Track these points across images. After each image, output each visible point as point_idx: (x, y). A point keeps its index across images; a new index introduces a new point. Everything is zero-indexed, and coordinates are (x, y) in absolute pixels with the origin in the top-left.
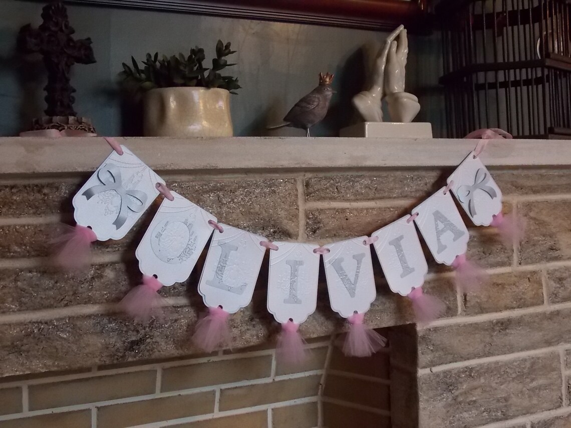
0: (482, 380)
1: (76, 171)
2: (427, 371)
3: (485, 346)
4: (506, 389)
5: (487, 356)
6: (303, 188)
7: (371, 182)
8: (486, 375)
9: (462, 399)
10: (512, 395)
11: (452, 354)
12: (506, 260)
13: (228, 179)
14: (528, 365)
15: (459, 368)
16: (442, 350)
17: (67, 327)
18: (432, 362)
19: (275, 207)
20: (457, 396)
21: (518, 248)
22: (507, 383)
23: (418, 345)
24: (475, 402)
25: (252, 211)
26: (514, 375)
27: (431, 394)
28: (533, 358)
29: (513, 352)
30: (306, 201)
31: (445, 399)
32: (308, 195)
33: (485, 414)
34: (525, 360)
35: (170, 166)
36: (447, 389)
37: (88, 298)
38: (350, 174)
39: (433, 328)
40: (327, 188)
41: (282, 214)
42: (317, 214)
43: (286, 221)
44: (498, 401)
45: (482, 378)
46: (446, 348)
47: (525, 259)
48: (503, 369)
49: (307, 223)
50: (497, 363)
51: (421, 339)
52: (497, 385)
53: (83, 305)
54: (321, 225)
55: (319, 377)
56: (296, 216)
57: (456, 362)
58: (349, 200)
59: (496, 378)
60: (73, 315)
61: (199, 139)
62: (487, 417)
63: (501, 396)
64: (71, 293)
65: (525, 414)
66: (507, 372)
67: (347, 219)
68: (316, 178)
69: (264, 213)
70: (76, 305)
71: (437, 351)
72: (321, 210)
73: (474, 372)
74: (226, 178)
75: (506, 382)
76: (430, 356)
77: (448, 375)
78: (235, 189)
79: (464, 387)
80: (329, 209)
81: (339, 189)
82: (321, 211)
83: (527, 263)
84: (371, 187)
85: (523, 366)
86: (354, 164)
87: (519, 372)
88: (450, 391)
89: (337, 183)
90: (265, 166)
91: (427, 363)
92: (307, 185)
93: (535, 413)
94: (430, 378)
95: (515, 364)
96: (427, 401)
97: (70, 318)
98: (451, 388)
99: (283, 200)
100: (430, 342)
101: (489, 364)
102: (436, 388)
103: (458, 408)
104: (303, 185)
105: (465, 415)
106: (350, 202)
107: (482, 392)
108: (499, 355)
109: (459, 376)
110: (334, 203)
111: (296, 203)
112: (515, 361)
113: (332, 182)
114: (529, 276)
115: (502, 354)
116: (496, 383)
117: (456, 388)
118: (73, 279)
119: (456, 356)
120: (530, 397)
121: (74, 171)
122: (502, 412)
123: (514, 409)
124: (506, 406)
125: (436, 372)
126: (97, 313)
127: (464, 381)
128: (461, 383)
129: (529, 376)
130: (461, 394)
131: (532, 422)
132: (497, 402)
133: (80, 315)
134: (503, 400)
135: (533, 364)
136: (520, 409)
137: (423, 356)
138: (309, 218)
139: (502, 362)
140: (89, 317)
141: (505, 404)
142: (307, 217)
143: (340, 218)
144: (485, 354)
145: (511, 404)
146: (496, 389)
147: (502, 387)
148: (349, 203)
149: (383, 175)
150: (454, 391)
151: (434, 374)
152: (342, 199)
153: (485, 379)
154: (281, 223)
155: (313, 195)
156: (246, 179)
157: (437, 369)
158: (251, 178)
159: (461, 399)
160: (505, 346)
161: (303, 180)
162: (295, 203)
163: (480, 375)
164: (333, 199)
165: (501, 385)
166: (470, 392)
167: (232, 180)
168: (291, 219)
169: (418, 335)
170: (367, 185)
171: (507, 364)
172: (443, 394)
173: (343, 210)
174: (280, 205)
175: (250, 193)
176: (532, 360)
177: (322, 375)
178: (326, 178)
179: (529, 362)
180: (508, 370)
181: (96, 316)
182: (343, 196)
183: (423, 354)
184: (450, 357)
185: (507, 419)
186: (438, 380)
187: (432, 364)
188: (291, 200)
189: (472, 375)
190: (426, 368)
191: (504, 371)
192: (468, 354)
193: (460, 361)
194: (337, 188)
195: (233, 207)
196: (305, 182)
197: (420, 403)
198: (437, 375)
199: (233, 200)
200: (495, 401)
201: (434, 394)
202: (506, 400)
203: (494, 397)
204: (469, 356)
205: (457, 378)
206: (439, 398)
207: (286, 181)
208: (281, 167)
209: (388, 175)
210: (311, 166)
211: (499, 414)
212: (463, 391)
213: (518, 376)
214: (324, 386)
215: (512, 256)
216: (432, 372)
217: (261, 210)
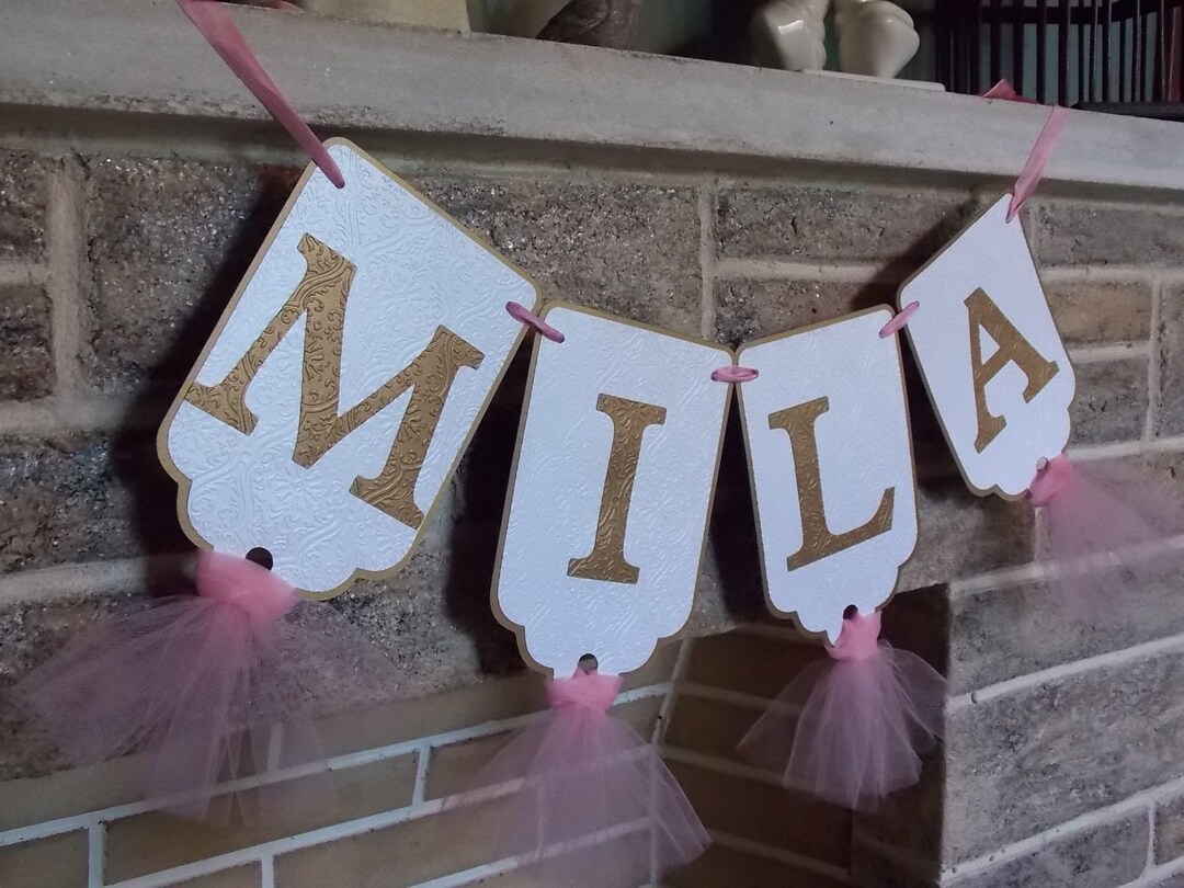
0: (1075, 716)
1: (45, 102)
2: (966, 700)
3: (1082, 633)
4: (1119, 732)
5: (1085, 658)
6: (713, 218)
7: (873, 213)
8: (1082, 702)
9: (1031, 764)
10: (1129, 746)
11: (1018, 657)
12: (1132, 424)
13: (519, 178)
14: (1160, 672)
15: (1030, 687)
16: (1001, 647)
17: (19, 640)
18: (977, 678)
19: (643, 269)
20: (1024, 758)
21: (1157, 397)
22: (1122, 717)
23: (952, 637)
24: (1056, 767)
25: (583, 275)
26: (1134, 699)
27: (972, 756)
28: (1169, 656)
29: (1132, 644)
30: (718, 254)
31: (999, 768)
32: (723, 237)
33: (1074, 794)
34: (1153, 662)
35: (363, 114)
36: (1005, 742)
37: (92, 540)
38: (824, 186)
39: (984, 593)
40: (771, 223)
41: (663, 287)
42: (744, 291)
43: (669, 310)
44: (1102, 762)
45: (1074, 710)
46: (1009, 642)
47: (1168, 424)
48: (1113, 686)
49: (719, 317)
50: (1102, 671)
51: (959, 624)
52: (1103, 724)
53: (73, 564)
54: (755, 324)
55: (657, 700)
56: (695, 295)
57: (1024, 674)
58: (822, 258)
59: (1100, 707)
60: (39, 599)
61: (450, 36)
62: (1079, 801)
63: (1109, 750)
64: (31, 527)
65: (1146, 787)
66: (1121, 692)
67: (814, 311)
68: (746, 190)
69: (615, 282)
70: (49, 565)
71: (989, 649)
72: (755, 282)
73: (1059, 696)
74: (512, 174)
75: (1118, 716)
76: (974, 663)
77: (1008, 707)
78: (538, 207)
79: (1039, 736)
80: (773, 281)
81: (798, 226)
82: (754, 285)
83: (1172, 433)
84: (872, 227)
85: (1151, 676)
86: (851, 154)
87: (1144, 691)
88: (1012, 746)
89: (795, 208)
90: (633, 142)
91: (968, 683)
92: (723, 210)
93: (1165, 782)
94: (972, 718)
95: (1136, 672)
96: (965, 774)
97: (26, 608)
98: (1013, 739)
99: (665, 247)
100: (978, 628)
101: (1090, 673)
102: (984, 741)
103: (1023, 786)
104: (713, 210)
105: (1036, 800)
106: (821, 264)
107: (1071, 744)
108: (1107, 652)
109: (1029, 710)
110: (782, 264)
111: (696, 259)
112: (1135, 665)
113: (783, 204)
114: (1172, 464)
115: (1113, 650)
116: (1101, 720)
117: (1023, 739)
118: (36, 480)
119: (1026, 661)
120: (1158, 746)
121: (35, 102)
122: (1106, 786)
123: (1129, 775)
124: (1114, 772)
125: (985, 703)
126: (121, 587)
127: (1040, 719)
128: (1034, 726)
129: (1160, 699)
130: (1032, 752)
131: (1158, 804)
132: (1099, 763)
133: (63, 598)
134: (1110, 759)
135: (1170, 669)
136: (1140, 775)
137: (961, 665)
138: (724, 304)
139: (1111, 668)
140: (94, 601)
141: (1115, 767)
142: (720, 301)
143: (800, 307)
144: (1082, 651)
145: (1125, 767)
146: (1100, 734)
147: (1112, 727)
148: (818, 268)
149: (898, 196)
150: (1020, 745)
151: (980, 708)
152: (804, 253)
153: (1080, 711)
154: (659, 313)
155: (738, 238)
156: (567, 180)
157: (986, 695)
158: (584, 178)
159: (1029, 764)
160: (1121, 630)
161: (712, 196)
162: (691, 258)
163: (1070, 702)
164: (783, 252)
165: (1110, 724)
166: (1050, 745)
167: (531, 181)
168: (682, 306)
169: (952, 614)
170: (863, 220)
171: (1123, 674)
172: (996, 755)
173: (805, 285)
174: (656, 263)
175: (579, 222)
176: (1168, 662)
177: (664, 696)
178: (769, 194)
179: (1163, 666)
180: (1123, 688)
181: (120, 597)
182: (807, 247)
183: (960, 660)
184: (1014, 663)
185: (1113, 802)
186: (989, 721)
187: (979, 682)
188: (684, 249)
189: (1056, 703)
190: (965, 692)
191: (1115, 691)
192: (1051, 655)
193: (1035, 671)
194: (793, 224)
195: (534, 262)
196: (716, 202)
197: (948, 780)
198: (987, 710)
199: (532, 239)
200: (1095, 763)
201: (979, 755)
202: (1117, 758)
203: (1093, 754)
204: (1052, 659)
205: (1027, 713)
206: (989, 765)
207: (672, 195)
208: (673, 147)
209: (909, 196)
210: (749, 152)
211: (1101, 792)
212: (1037, 743)
213: (1140, 701)
214: (668, 720)
215: (1144, 414)
216: (974, 702)
217: (609, 274)
